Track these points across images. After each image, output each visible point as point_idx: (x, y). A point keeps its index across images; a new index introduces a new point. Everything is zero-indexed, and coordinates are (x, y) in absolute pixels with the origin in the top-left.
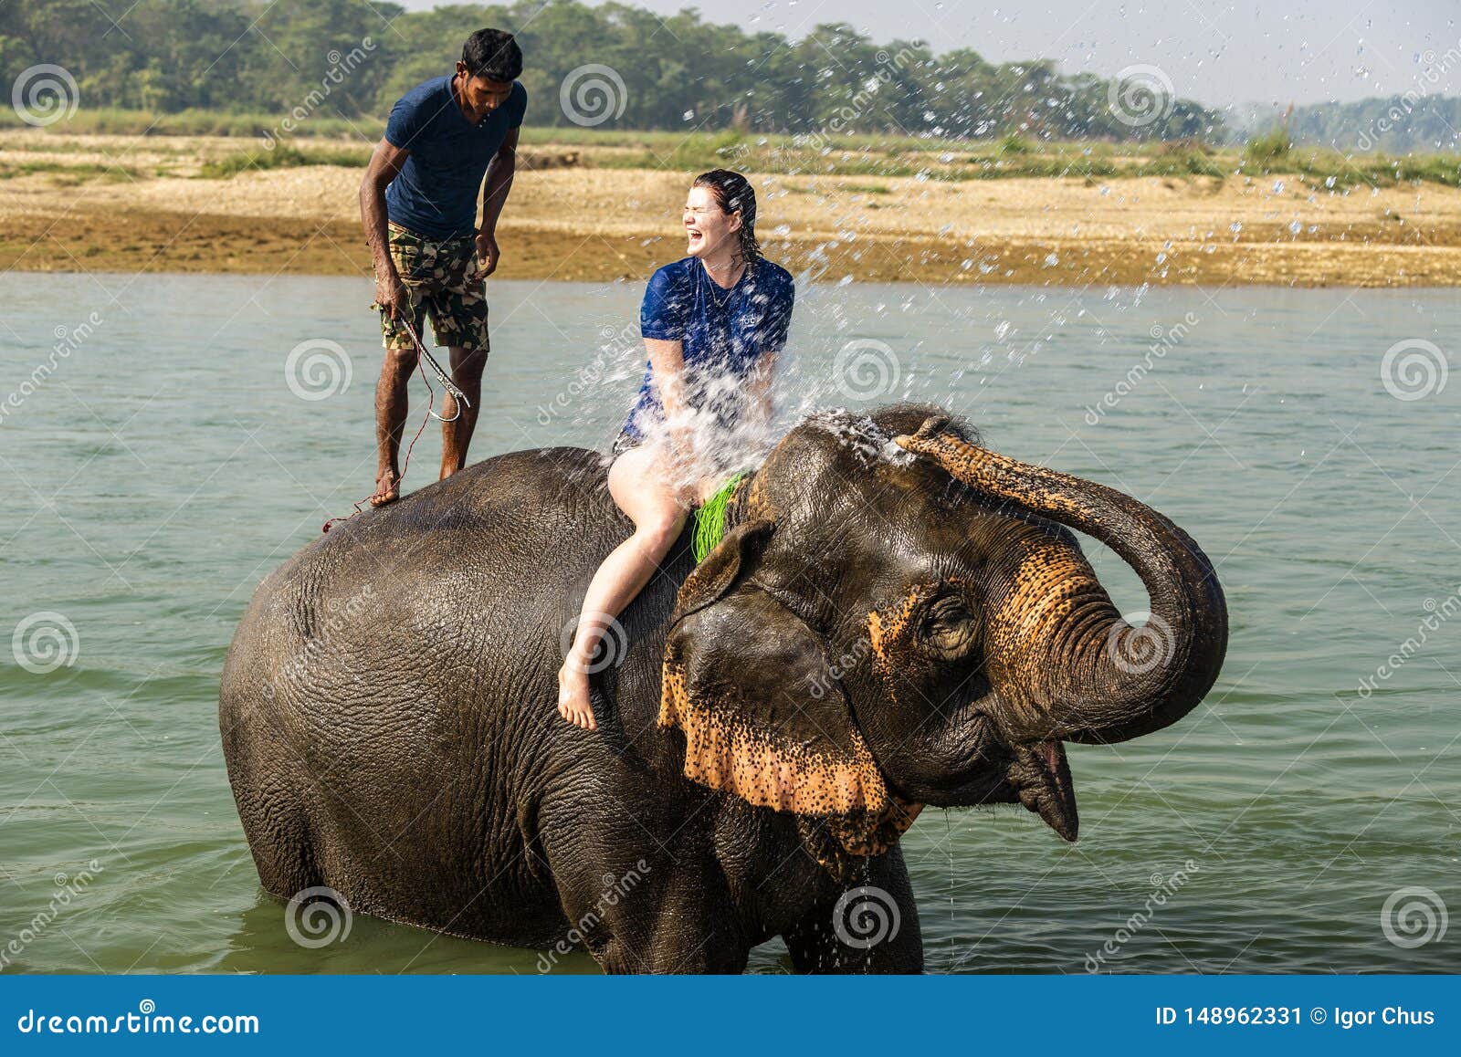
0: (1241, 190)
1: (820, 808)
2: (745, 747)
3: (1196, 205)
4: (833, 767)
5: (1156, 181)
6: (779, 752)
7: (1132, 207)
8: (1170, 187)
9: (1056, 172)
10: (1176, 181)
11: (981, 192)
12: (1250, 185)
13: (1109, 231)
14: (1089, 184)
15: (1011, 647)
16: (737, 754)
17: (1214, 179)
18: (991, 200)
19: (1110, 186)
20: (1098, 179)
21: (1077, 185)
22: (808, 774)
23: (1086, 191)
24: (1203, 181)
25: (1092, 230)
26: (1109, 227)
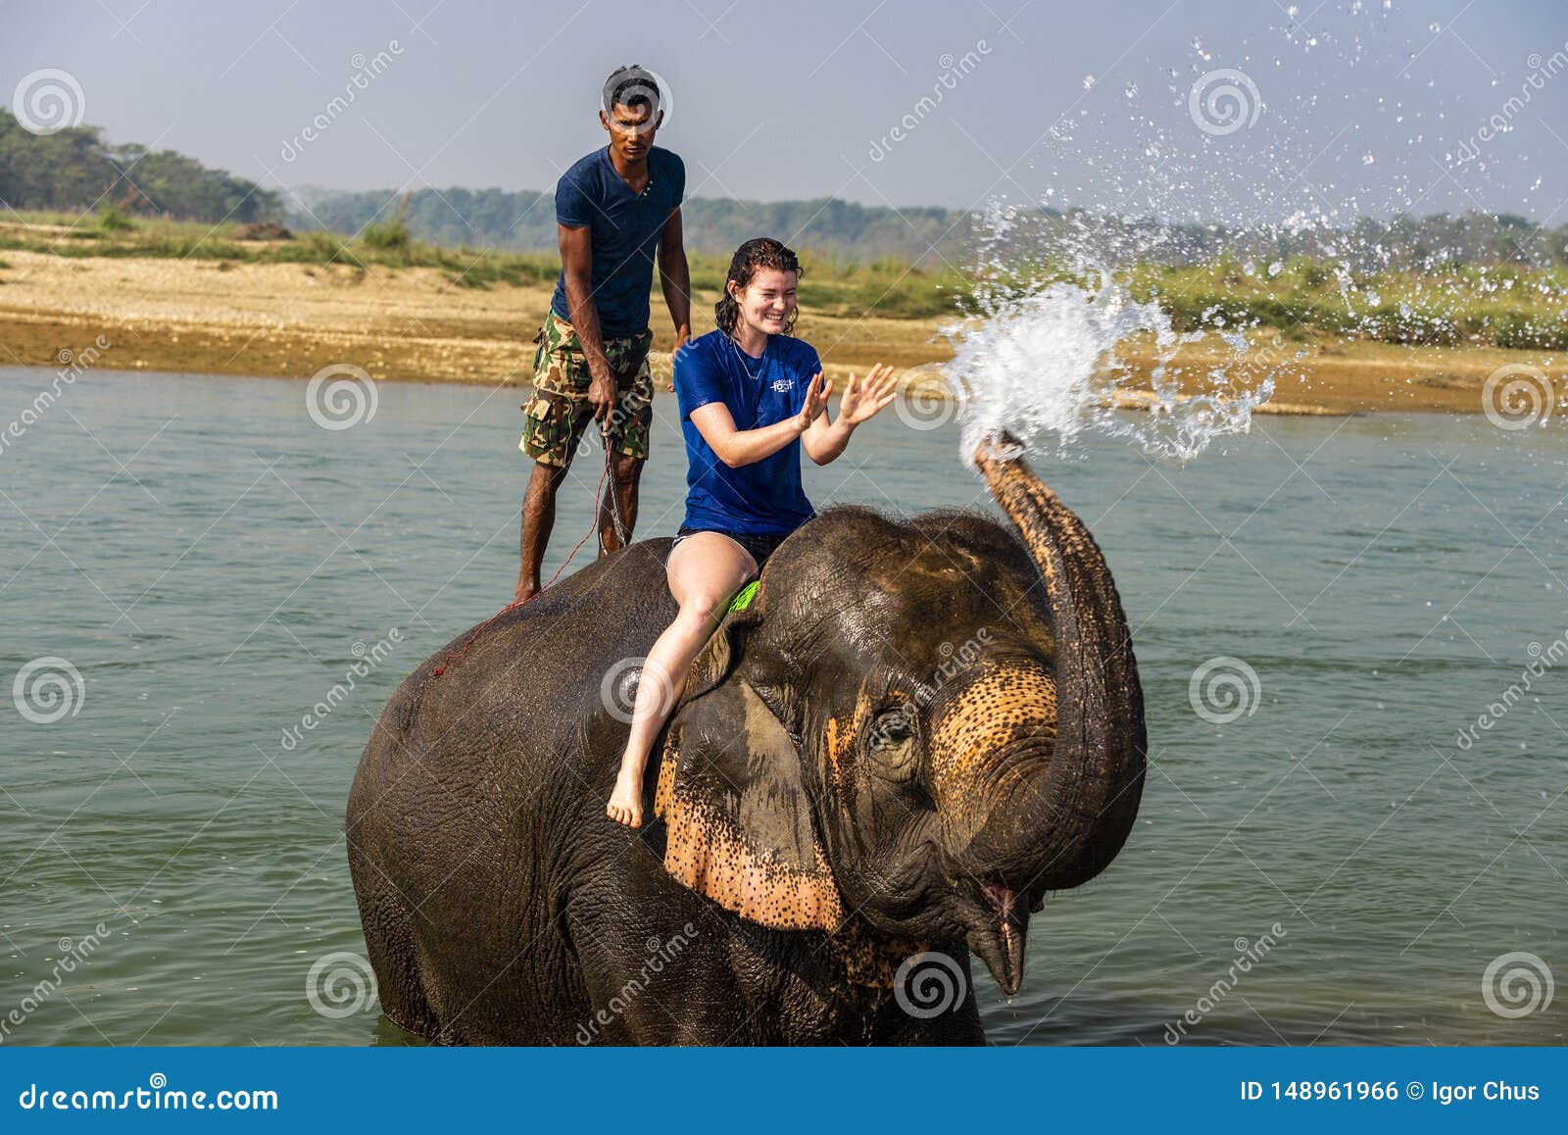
0: (384, 281)
1: (781, 921)
2: (724, 846)
3: (343, 295)
4: (797, 879)
5: (296, 267)
6: (753, 856)
7: (278, 295)
8: (311, 274)
9: (184, 254)
10: (316, 269)
11: (112, 271)
12: (392, 277)
13: (264, 320)
14: (223, 268)
15: (944, 772)
16: (716, 853)
17: (356, 269)
18: (124, 280)
19: (246, 272)
20: (233, 263)
21: (212, 268)
22: (775, 883)
23: (223, 276)
24: (344, 270)
25: (246, 318)
26: (264, 316)
